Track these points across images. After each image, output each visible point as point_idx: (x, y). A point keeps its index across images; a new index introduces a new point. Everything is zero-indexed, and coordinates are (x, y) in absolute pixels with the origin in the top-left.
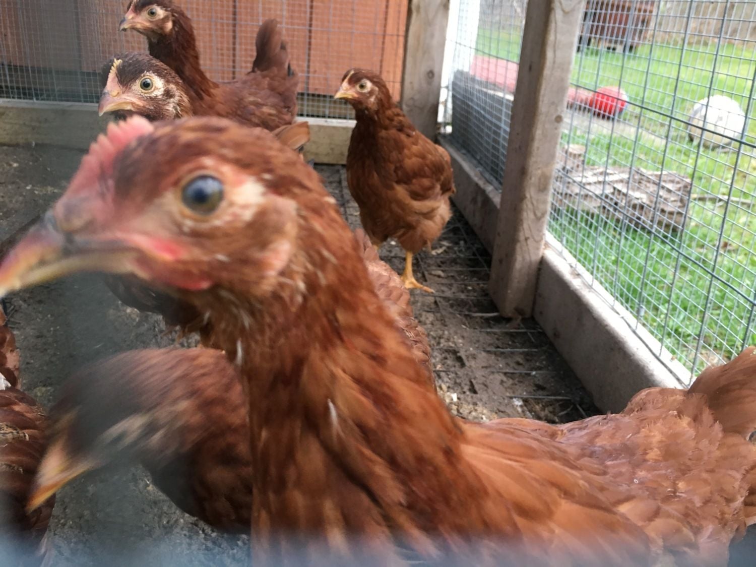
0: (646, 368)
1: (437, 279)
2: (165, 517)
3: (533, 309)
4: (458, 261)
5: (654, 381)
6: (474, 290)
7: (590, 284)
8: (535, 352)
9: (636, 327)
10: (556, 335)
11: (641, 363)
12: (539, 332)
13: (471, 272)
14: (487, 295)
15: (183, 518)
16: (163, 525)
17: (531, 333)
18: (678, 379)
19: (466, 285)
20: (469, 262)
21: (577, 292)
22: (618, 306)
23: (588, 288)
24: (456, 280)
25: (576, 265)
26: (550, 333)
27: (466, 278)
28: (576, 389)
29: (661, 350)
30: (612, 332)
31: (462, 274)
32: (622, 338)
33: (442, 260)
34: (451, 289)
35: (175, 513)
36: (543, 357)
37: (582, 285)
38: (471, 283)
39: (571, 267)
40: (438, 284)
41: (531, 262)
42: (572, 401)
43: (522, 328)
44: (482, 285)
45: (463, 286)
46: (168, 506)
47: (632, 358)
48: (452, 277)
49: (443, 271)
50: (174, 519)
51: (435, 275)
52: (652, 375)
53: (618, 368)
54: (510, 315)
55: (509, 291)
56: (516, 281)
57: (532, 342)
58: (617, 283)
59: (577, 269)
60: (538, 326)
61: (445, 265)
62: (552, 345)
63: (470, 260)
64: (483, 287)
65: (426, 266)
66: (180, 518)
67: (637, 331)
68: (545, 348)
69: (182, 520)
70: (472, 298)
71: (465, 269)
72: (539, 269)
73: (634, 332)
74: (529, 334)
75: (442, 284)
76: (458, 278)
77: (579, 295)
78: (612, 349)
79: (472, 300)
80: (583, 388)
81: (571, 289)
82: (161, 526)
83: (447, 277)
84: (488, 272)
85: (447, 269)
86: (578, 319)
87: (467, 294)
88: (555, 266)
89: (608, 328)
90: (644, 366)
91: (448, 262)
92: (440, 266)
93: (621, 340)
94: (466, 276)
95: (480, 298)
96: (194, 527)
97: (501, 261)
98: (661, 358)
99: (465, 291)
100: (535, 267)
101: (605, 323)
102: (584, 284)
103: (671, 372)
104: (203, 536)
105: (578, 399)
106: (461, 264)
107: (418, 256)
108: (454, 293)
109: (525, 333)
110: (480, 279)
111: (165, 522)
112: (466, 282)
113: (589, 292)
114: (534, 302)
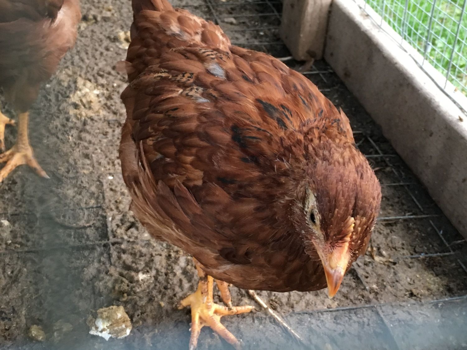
0: (433, 101)
1: (229, 26)
2: (9, 268)
3: (324, 51)
4: (248, 7)
5: (440, 112)
6: (266, 35)
7: (379, 24)
8: (328, 92)
9: (423, 63)
10: (347, 75)
11: (428, 96)
12: (331, 73)
13: (261, 17)
14: (278, 39)
15: (25, 267)
16: (8, 275)
17: (323, 74)
18: (461, 109)
19: (258, 31)
20: (258, 8)
21: (367, 33)
22: (405, 44)
23: (377, 28)
24: (248, 27)
25: (365, 6)
26: (340, 72)
27: (256, 23)
28: (367, 123)
29: (446, 83)
30: (401, 69)
31: (252, 20)
32: (411, 74)
33: (232, 6)
34: (244, 36)
35: (17, 264)
36: (335, 96)
37: (371, 26)
38: (262, 28)
39: (360, 8)
40: (232, 31)
41: (322, 5)
42: (364, 134)
43: (315, 70)
44: (273, 30)
45: (255, 32)
46: (10, 258)
47: (420, 92)
48: (244, 23)
49: (235, 18)
50: (18, 269)
51: (227, 23)
52: (438, 106)
53: (406, 102)
54: (303, 58)
55: (302, 35)
56: (308, 24)
57: (325, 83)
58: (405, 22)
59: (366, 10)
60: (329, 67)
61: (235, 11)
62: (342, 84)
63: (259, 5)
64: (274, 32)
65: (218, 13)
66: (23, 267)
67: (423, 67)
68: (336, 88)
69: (25, 269)
70: (266, 43)
71: (254, 15)
72: (330, 12)
73: (421, 68)
74: (321, 75)
75: (236, 31)
76: (249, 24)
77: (369, 35)
78: (401, 85)
79: (265, 46)
80: (373, 122)
81: (362, 30)
82: (6, 276)
83: (239, 24)
84: (278, 17)
85: (238, 15)
86: (369, 59)
87: (260, 40)
88: (345, 8)
89: (397, 65)
90: (431, 99)
91: (238, 9)
92: (231, 13)
93: (410, 76)
94: (257, 22)
95: (272, 43)
96: (38, 274)
97: (292, 6)
98: (446, 90)
99: (258, 37)
100: (325, 10)
101: (395, 61)
102: (374, 25)
103: (455, 102)
104: (47, 281)
105: (369, 132)
106: (250, 11)
107: (209, 4)
108: (248, 39)
109: (318, 74)
110: (270, 24)
111: (9, 273)
112: (257, 28)
113: (379, 32)
114: (325, 45)
